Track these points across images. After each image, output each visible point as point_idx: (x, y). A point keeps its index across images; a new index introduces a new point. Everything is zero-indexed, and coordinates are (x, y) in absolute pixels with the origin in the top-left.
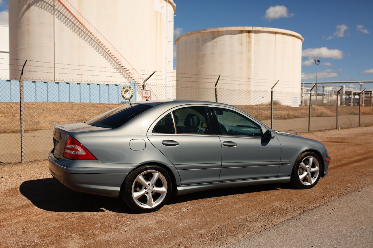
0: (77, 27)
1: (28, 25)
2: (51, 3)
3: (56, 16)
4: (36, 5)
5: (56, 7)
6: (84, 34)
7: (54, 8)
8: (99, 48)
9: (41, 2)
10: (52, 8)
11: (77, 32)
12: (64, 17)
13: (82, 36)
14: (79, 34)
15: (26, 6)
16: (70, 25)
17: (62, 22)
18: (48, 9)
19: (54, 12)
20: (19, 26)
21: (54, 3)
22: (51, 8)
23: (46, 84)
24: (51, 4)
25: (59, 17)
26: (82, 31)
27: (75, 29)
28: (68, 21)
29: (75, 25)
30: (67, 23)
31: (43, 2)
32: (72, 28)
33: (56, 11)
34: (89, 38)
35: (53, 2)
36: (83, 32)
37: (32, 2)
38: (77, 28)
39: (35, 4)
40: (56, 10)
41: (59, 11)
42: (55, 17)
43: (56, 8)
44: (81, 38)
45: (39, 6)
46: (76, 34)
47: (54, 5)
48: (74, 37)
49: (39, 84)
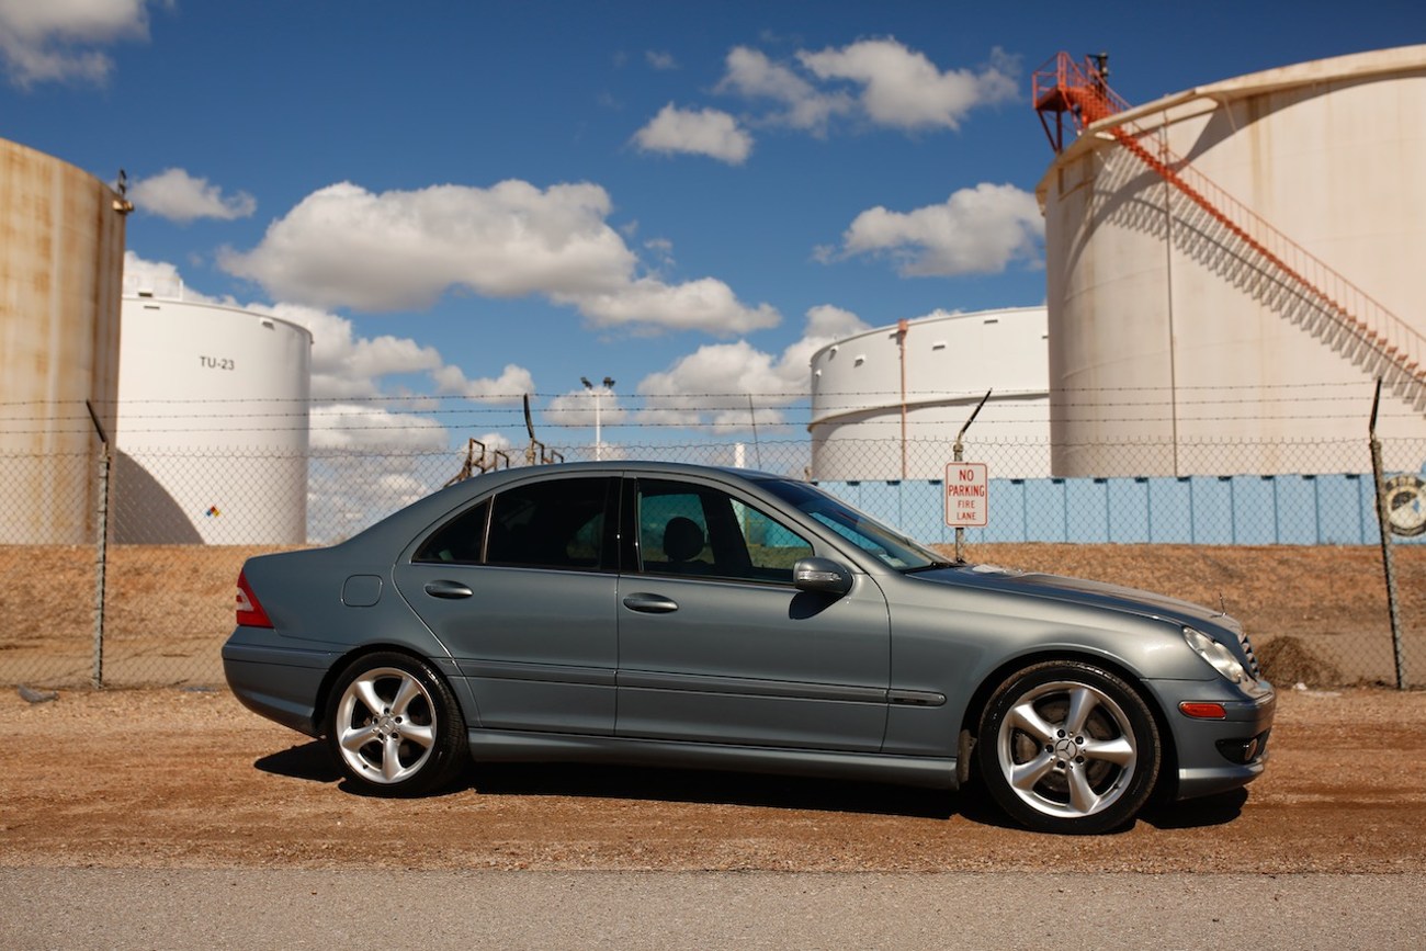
0: (1252, 267)
1: (1091, 290)
2: (1157, 199)
3: (1175, 241)
4: (1113, 219)
5: (1173, 209)
6: (1278, 292)
7: (1167, 213)
8: (1341, 335)
9: (1127, 206)
10: (1162, 216)
11: (1252, 287)
12: (1202, 240)
13: (1270, 300)
14: (1261, 294)
15: (1082, 230)
16: (1225, 264)
17: (1197, 262)
18: (1147, 225)
19: (1168, 231)
20: (1067, 298)
21: (1167, 197)
22: (1158, 216)
23: (1144, 485)
24: (1159, 204)
25: (1184, 242)
26: (1271, 279)
27: (1243, 276)
28: (1219, 250)
29: (1243, 261)
30: (1212, 261)
31: (1132, 204)
32: (1234, 276)
33: (1174, 226)
34: (1298, 304)
35: (1164, 197)
36: (1273, 284)
37: (1101, 211)
38: (1250, 273)
39: (1109, 217)
40: (1176, 219)
41: (1184, 224)
42: (1173, 246)
43: (1173, 213)
44: (1267, 308)
45: (1120, 220)
46: (1249, 295)
47: (1167, 205)
48: (1243, 305)
49: (1122, 487)
